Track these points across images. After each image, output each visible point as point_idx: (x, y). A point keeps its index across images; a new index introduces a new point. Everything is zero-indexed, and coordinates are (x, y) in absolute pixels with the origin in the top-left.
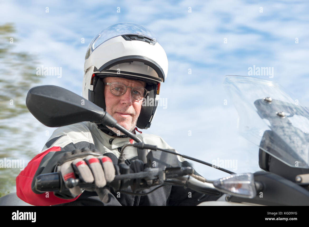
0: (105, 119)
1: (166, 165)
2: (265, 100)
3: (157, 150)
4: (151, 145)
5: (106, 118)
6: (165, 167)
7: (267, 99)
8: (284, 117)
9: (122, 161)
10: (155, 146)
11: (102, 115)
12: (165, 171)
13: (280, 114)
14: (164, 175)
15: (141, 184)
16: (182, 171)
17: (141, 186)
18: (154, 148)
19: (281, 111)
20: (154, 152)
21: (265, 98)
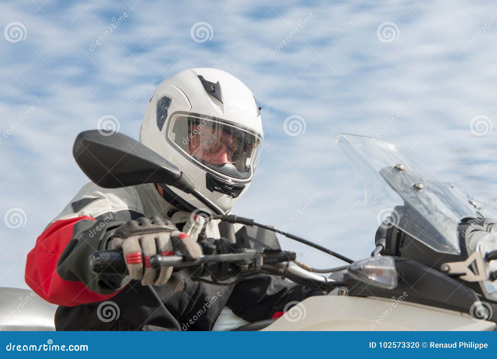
0: (180, 181)
1: (265, 246)
2: (395, 167)
3: (254, 226)
4: (246, 219)
5: (182, 180)
6: (264, 249)
7: (398, 167)
8: (422, 191)
9: (204, 238)
10: (252, 220)
11: (178, 175)
12: (263, 253)
13: (417, 185)
14: (262, 258)
15: (230, 270)
16: (282, 255)
17: (228, 272)
18: (250, 223)
19: (419, 183)
20: (248, 228)
21: (395, 166)
